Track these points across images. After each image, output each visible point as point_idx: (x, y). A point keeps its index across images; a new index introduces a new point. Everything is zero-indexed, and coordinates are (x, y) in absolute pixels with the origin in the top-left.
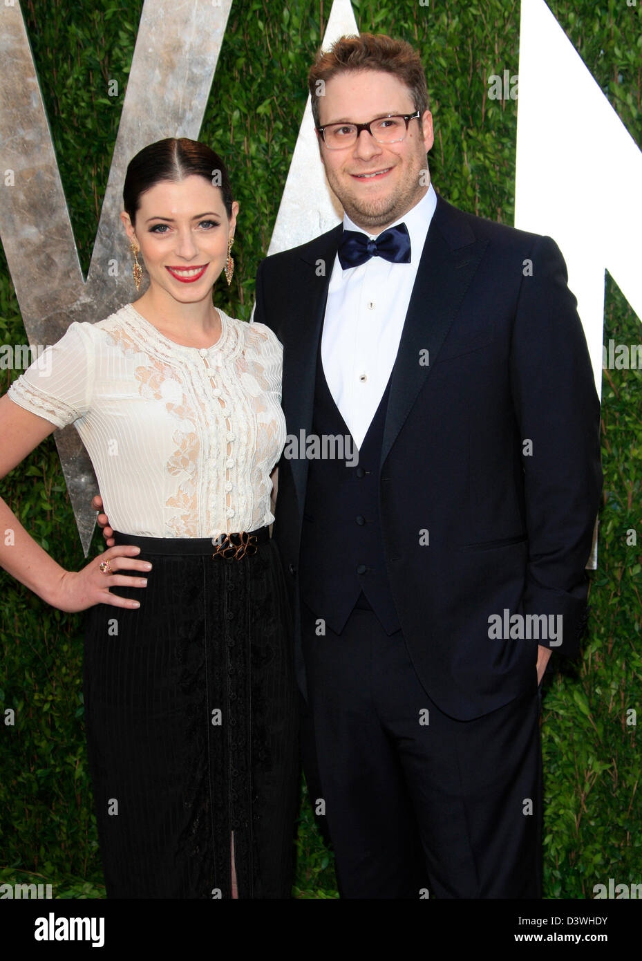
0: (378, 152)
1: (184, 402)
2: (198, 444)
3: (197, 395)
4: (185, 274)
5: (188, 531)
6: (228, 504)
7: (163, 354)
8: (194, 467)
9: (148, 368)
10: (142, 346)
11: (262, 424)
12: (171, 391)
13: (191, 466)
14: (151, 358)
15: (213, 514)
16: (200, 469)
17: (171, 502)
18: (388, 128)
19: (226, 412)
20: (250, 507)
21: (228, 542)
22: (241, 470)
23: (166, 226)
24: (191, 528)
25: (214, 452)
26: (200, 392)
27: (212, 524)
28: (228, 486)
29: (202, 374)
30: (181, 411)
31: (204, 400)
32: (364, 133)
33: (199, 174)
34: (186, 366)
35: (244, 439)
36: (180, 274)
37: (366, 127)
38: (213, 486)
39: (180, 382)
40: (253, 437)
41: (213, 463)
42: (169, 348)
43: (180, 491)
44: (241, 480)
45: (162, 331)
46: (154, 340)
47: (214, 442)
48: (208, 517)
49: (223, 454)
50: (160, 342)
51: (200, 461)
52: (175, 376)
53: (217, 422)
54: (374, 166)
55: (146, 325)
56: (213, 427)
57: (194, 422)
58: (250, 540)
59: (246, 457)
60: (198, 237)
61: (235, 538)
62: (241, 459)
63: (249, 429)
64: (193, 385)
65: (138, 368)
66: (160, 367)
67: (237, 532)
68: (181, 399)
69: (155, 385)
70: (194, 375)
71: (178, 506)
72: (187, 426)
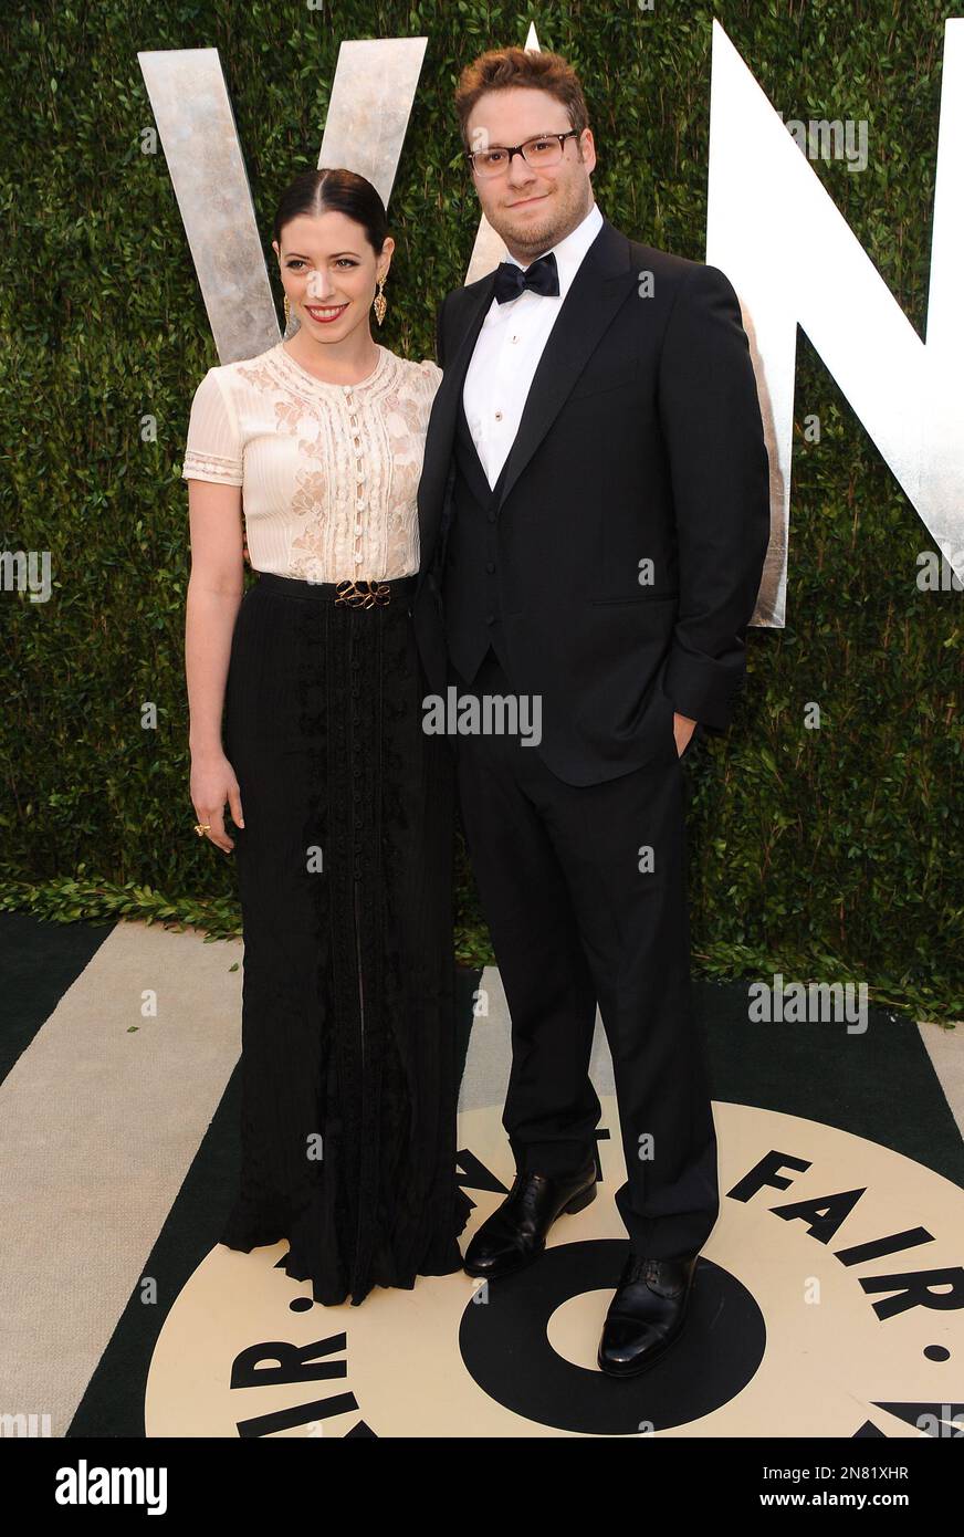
0: (532, 177)
1: (318, 441)
2: (325, 483)
3: (331, 433)
4: (321, 314)
6: (357, 550)
8: (321, 508)
9: (287, 404)
10: (283, 383)
11: (399, 467)
12: (308, 429)
13: (317, 506)
14: (291, 395)
15: (340, 558)
17: (297, 543)
18: (543, 151)
19: (359, 451)
20: (384, 555)
21: (353, 590)
22: (374, 514)
23: (302, 263)
24: (318, 571)
25: (342, 494)
26: (337, 429)
27: (338, 568)
28: (358, 529)
29: (342, 412)
30: (309, 449)
31: (340, 440)
32: (517, 157)
33: (338, 210)
34: (326, 404)
35: (377, 482)
36: (316, 313)
37: (519, 150)
38: (341, 529)
39: (317, 419)
40: (387, 479)
41: (341, 505)
42: (311, 385)
43: (306, 532)
44: (374, 524)
46: (297, 378)
47: (342, 482)
48: (334, 561)
49: (353, 496)
52: (313, 413)
53: (348, 462)
54: (528, 194)
56: (342, 466)
57: (322, 461)
58: (381, 590)
59: (380, 501)
60: (334, 276)
61: (362, 586)
62: (375, 502)
63: (383, 471)
64: (331, 423)
65: (278, 404)
66: (299, 402)
67: (364, 580)
68: (316, 437)
69: (292, 422)
70: (334, 412)
71: (304, 548)
72: (313, 466)
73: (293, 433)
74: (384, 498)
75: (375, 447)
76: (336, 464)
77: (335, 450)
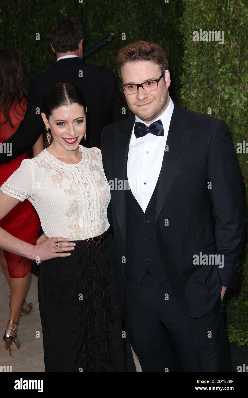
0: (146, 96)
1: (71, 187)
2: (78, 204)
3: (76, 184)
4: (70, 141)
5: (77, 238)
6: (92, 226)
7: (61, 168)
8: (77, 213)
9: (56, 175)
10: (52, 166)
11: (102, 192)
12: (66, 183)
13: (76, 212)
14: (57, 171)
15: (86, 230)
16: (80, 214)
17: (70, 227)
19: (88, 189)
20: (100, 225)
21: (93, 241)
22: (95, 211)
23: (64, 123)
24: (78, 236)
25: (84, 206)
26: (77, 182)
27: (86, 233)
28: (92, 219)
29: (77, 174)
30: (70, 192)
31: (79, 186)
33: (76, 102)
34: (71, 172)
35: (95, 199)
36: (68, 140)
38: (85, 219)
39: (69, 179)
40: (99, 198)
41: (84, 210)
43: (72, 223)
44: (96, 215)
45: (60, 159)
46: (57, 164)
47: (84, 202)
48: (84, 231)
49: (88, 206)
50: (60, 163)
51: (79, 210)
52: (67, 177)
53: (84, 194)
55: (53, 157)
56: (83, 197)
57: (75, 196)
58: (101, 239)
59: (97, 205)
61: (95, 238)
62: (95, 207)
63: (97, 195)
64: (74, 180)
65: (52, 176)
66: (61, 174)
67: (96, 236)
68: (70, 186)
69: (59, 182)
70: (74, 175)
71: (72, 228)
72: (73, 198)
73: (61, 187)
74: (98, 204)
75: (92, 187)
76: (81, 196)
77: (79, 190)
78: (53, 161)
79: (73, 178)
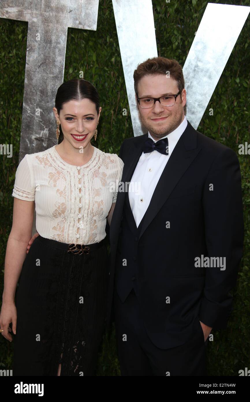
1: (64, 190)
2: (66, 207)
3: (71, 186)
6: (78, 233)
7: (61, 168)
9: (54, 173)
10: (53, 164)
11: (96, 202)
12: (61, 184)
13: (62, 215)
14: (56, 169)
15: (70, 235)
17: (54, 228)
18: (167, 100)
19: (81, 195)
20: (88, 235)
21: (75, 247)
22: (85, 219)
24: (60, 239)
25: (73, 211)
26: (73, 185)
27: (70, 238)
28: (78, 225)
29: (76, 177)
30: (61, 193)
31: (73, 190)
32: (157, 102)
34: (70, 174)
35: (87, 207)
37: (158, 99)
38: (72, 224)
39: (65, 180)
40: (91, 207)
41: (72, 215)
42: (64, 165)
43: (58, 224)
44: (84, 223)
46: (59, 162)
47: (73, 207)
48: (68, 236)
49: (77, 212)
50: (61, 162)
51: (67, 214)
52: (64, 177)
53: (75, 199)
54: (160, 116)
57: (65, 198)
58: (86, 248)
59: (88, 214)
61: (79, 246)
62: (85, 215)
63: (90, 203)
64: (70, 182)
65: (50, 173)
66: (59, 173)
67: (80, 244)
68: (64, 188)
69: (55, 181)
70: (72, 178)
71: (57, 230)
72: (61, 200)
73: (55, 186)
75: (87, 193)
76: (71, 199)
77: (71, 194)
78: (55, 159)
79: (69, 180)
